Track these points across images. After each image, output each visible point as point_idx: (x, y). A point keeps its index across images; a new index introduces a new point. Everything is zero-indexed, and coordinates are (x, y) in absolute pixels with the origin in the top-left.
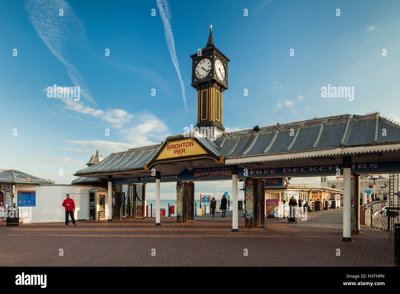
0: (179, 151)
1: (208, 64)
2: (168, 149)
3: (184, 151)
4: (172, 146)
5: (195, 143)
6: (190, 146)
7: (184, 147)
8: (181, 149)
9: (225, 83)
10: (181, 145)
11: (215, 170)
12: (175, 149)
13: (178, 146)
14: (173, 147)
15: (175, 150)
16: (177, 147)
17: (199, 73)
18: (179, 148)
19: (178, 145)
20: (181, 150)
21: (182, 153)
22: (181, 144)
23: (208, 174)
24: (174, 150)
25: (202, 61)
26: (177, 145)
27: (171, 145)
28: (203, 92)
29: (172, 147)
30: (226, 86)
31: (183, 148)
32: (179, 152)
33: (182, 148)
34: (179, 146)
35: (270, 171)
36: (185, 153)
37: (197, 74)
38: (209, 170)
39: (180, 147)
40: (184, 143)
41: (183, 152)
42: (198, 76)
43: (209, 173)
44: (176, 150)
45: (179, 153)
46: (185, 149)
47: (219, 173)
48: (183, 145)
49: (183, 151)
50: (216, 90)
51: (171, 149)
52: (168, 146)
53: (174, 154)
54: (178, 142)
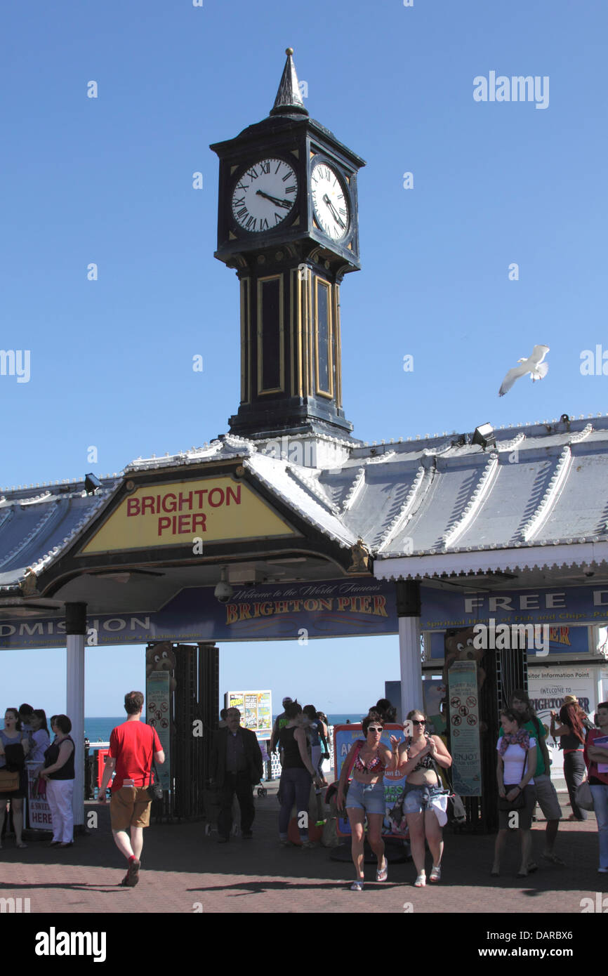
0: (181, 524)
1: (284, 179)
2: (129, 514)
3: (202, 523)
4: (148, 502)
5: (247, 493)
6: (228, 504)
7: (201, 506)
8: (188, 516)
9: (350, 247)
10: (190, 500)
11: (315, 596)
12: (163, 514)
13: (174, 504)
14: (155, 505)
15: (161, 520)
16: (169, 507)
17: (245, 210)
18: (180, 509)
19: (174, 497)
20: (190, 520)
21: (194, 530)
22: (186, 496)
23: (286, 610)
24: (157, 516)
25: (257, 168)
26: (170, 500)
27: (144, 499)
28: (264, 284)
29: (151, 506)
30: (352, 262)
31: (196, 510)
32: (178, 526)
33: (192, 512)
34: (182, 501)
35: (542, 601)
36: (204, 529)
37: (240, 213)
38: (290, 592)
39: (186, 505)
40: (201, 493)
41: (199, 527)
42: (242, 222)
43: (291, 608)
44: (168, 519)
45: (180, 532)
46: (204, 516)
47: (335, 607)
48: (196, 498)
49: (195, 523)
50: (317, 278)
51: (143, 513)
52: (129, 501)
53: (160, 534)
54: (176, 488)
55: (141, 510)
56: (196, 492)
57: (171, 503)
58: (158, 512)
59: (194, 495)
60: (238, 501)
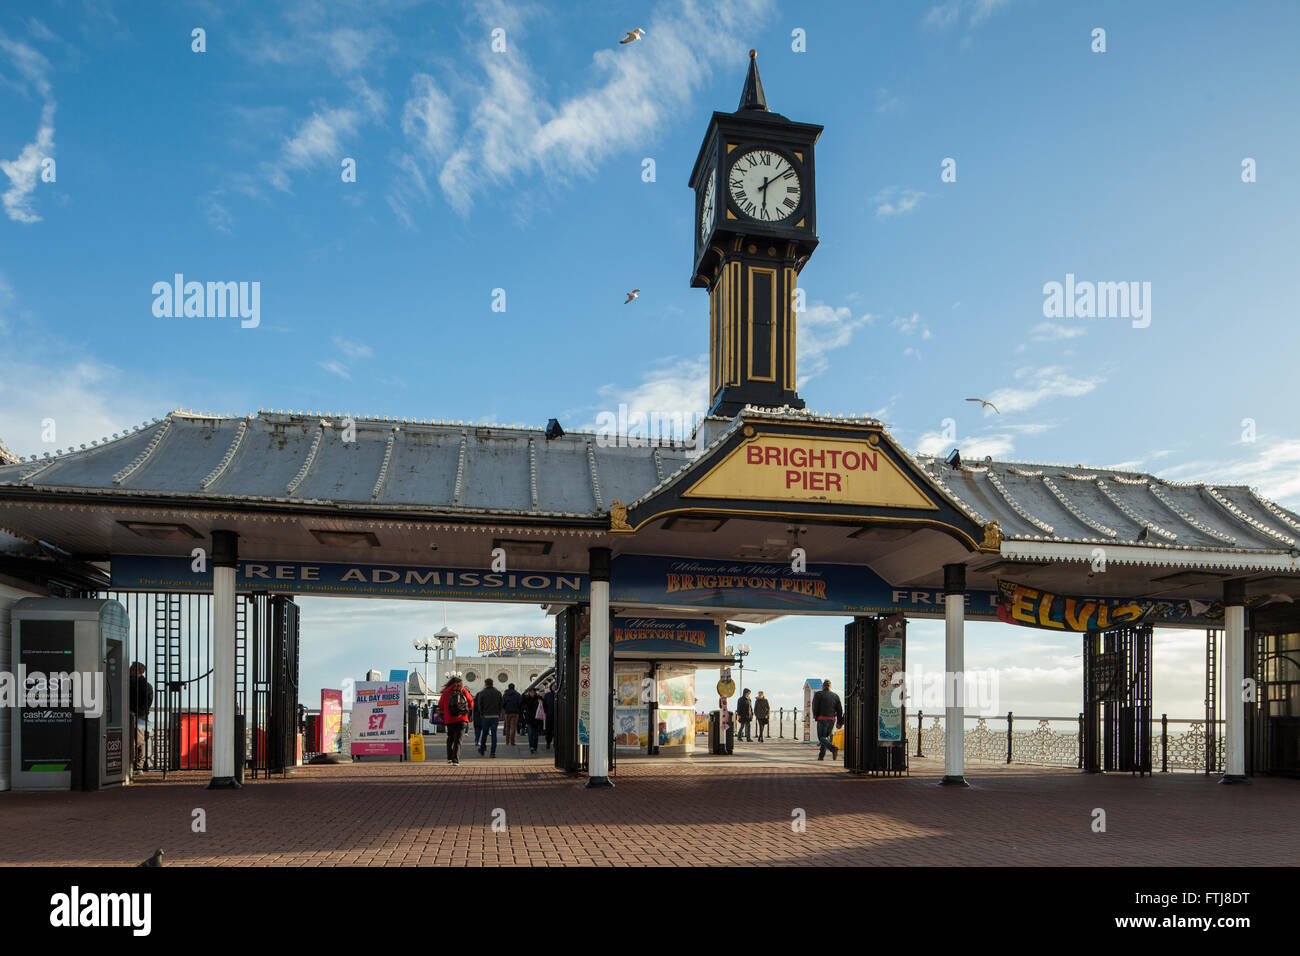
0: (813, 480)
1: (786, 178)
2: (750, 462)
3: (837, 483)
4: (773, 453)
5: (883, 462)
6: (864, 468)
7: (834, 466)
8: (821, 474)
10: (822, 458)
12: (791, 467)
13: (805, 459)
14: (782, 457)
15: (789, 473)
16: (798, 461)
18: (811, 465)
19: (804, 453)
20: (823, 478)
21: (828, 489)
22: (817, 454)
24: (783, 469)
25: (757, 155)
26: (798, 455)
27: (768, 449)
28: (756, 275)
29: (777, 457)
31: (829, 469)
32: (810, 481)
33: (823, 471)
34: (812, 458)
36: (839, 489)
37: (738, 195)
39: (817, 463)
40: (834, 453)
41: (833, 487)
42: (741, 204)
44: (797, 473)
45: (812, 488)
46: (838, 476)
48: (828, 458)
49: (828, 482)
51: (768, 463)
52: (750, 448)
53: (788, 486)
54: (805, 444)
55: (764, 457)
56: (828, 452)
57: (801, 458)
58: (786, 464)
59: (826, 455)
60: (874, 467)
